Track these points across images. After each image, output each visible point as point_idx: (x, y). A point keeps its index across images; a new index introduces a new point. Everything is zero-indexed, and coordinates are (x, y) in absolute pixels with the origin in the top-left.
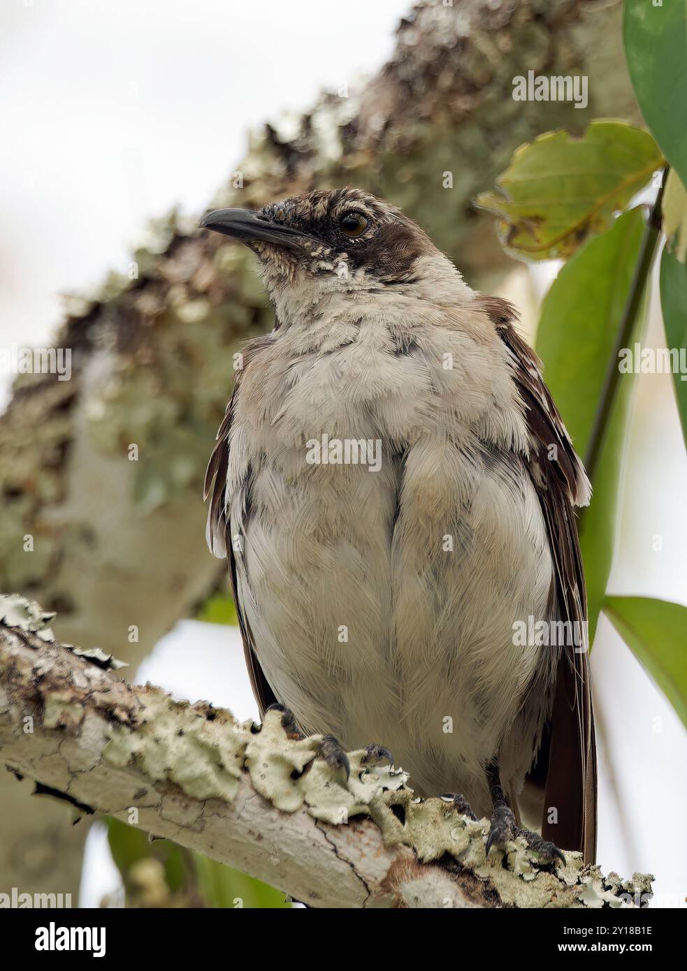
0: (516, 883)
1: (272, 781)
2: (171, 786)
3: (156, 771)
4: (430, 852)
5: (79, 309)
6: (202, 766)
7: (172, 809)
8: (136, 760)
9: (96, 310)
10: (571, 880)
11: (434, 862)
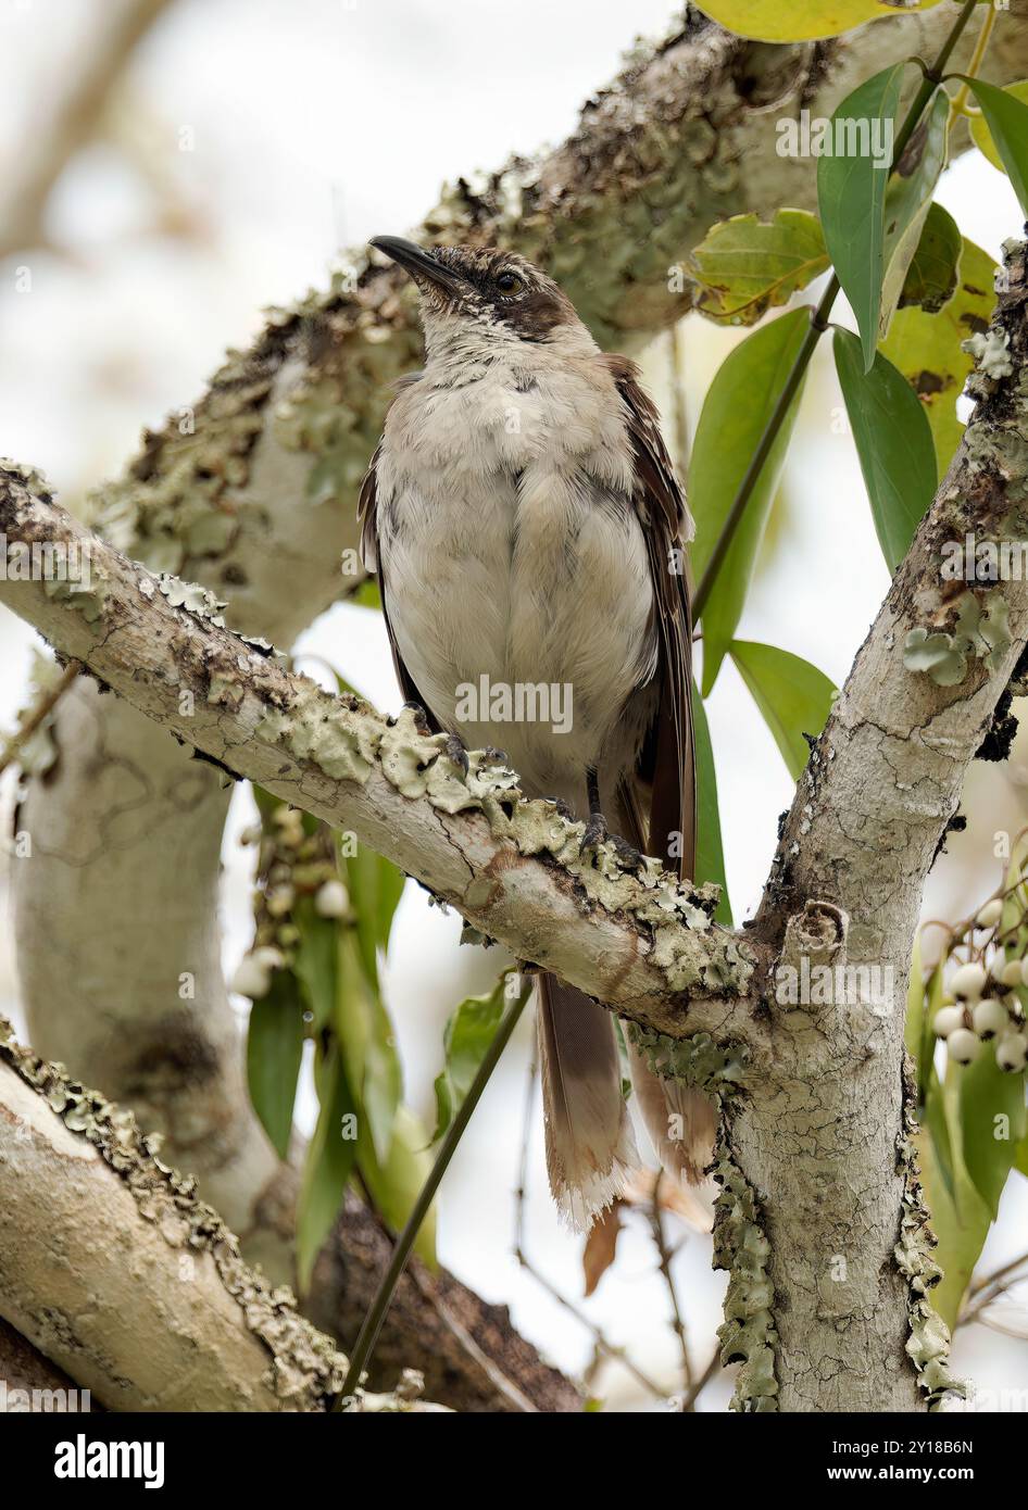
0: (602, 882)
1: (400, 771)
2: (312, 765)
3: (301, 750)
4: (530, 846)
5: (279, 320)
6: (341, 750)
7: (311, 785)
8: (284, 739)
9: (294, 322)
10: (650, 884)
11: (533, 856)
